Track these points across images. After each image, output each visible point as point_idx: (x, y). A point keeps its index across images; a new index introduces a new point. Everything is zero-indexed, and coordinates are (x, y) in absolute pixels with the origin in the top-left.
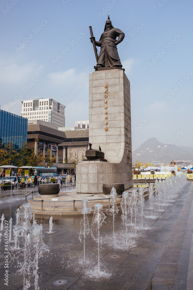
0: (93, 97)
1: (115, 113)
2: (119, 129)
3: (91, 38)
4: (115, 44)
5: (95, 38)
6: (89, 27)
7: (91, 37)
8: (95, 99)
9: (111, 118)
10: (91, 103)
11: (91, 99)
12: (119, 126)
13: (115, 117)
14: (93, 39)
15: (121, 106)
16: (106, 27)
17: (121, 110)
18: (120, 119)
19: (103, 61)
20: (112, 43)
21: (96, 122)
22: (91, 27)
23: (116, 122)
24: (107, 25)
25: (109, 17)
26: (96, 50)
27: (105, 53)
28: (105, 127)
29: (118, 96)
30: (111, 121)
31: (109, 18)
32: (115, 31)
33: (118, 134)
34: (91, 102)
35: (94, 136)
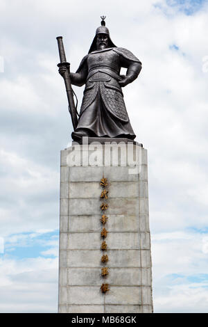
0: (71, 206)
1: (127, 250)
2: (138, 290)
3: (59, 65)
4: (119, 84)
5: (69, 64)
6: (58, 38)
7: (60, 62)
8: (75, 212)
9: (116, 262)
10: (66, 221)
11: (66, 211)
12: (139, 283)
13: (128, 260)
14: (64, 67)
15: (142, 234)
16: (98, 44)
17: (142, 243)
18: (139, 265)
19: (92, 122)
20: (113, 81)
21: (78, 269)
22: (61, 38)
23: (128, 271)
24: (101, 38)
25: (103, 19)
26: (70, 94)
28: (100, 282)
29: (134, 208)
30: (116, 270)
31: (103, 23)
32: (121, 55)
33: (136, 303)
34: (66, 218)
35: (73, 305)
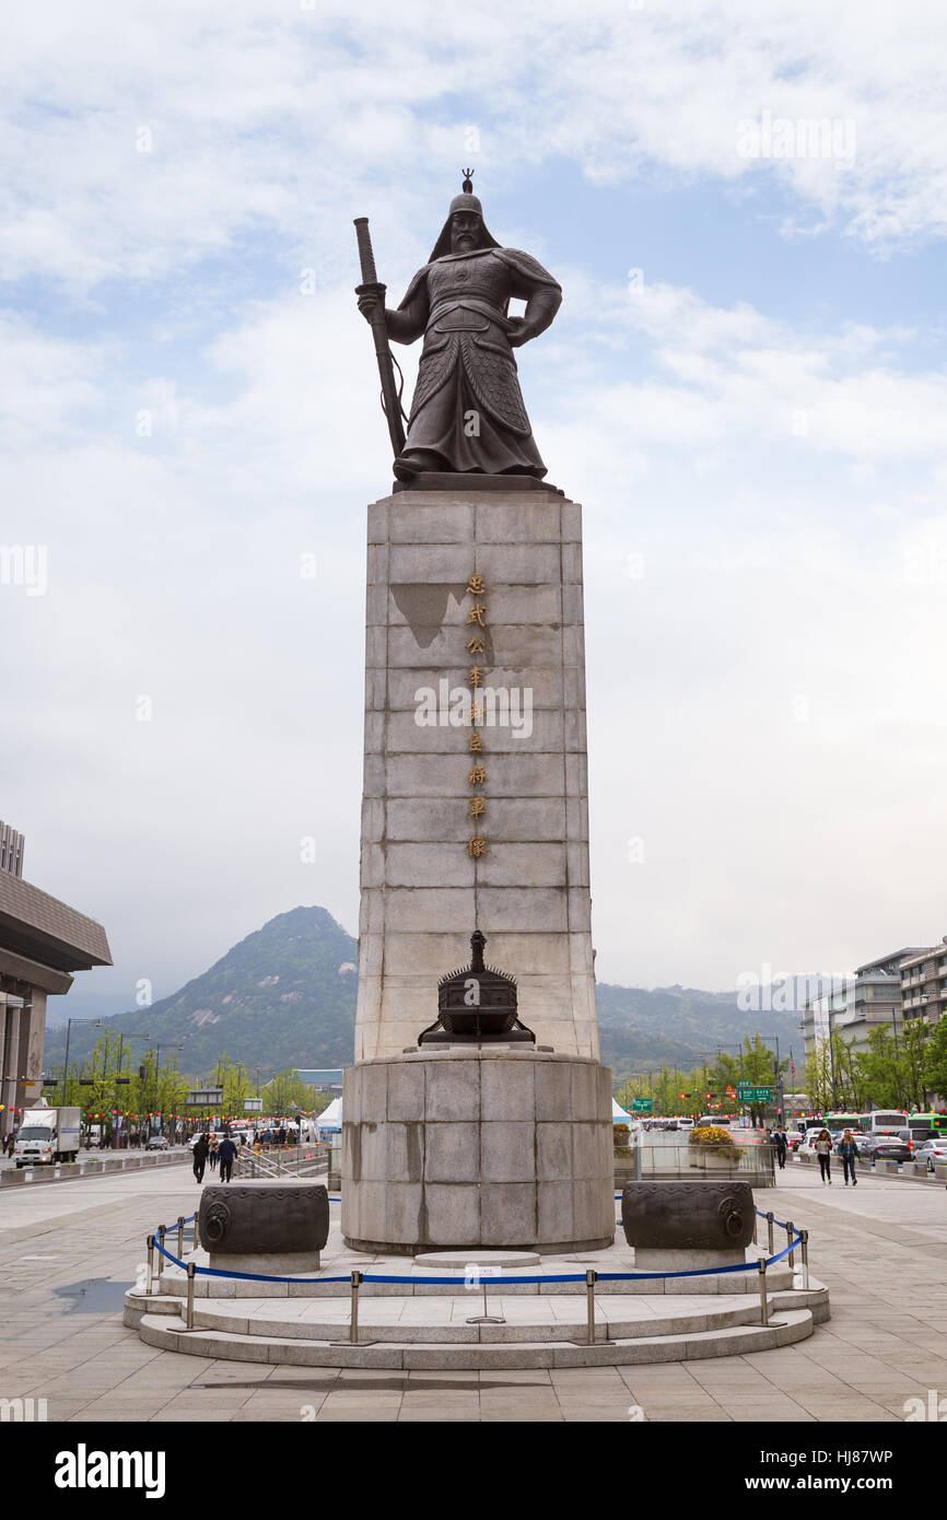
0: (393, 645)
1: (531, 754)
2: (556, 851)
3: (359, 290)
4: (508, 339)
6: (356, 223)
7: (361, 283)
8: (403, 659)
9: (505, 782)
10: (383, 682)
11: (381, 658)
12: (559, 835)
13: (533, 779)
14: (370, 295)
15: (569, 715)
16: (454, 237)
17: (567, 736)
18: (562, 791)
19: (443, 435)
20: (495, 332)
21: (411, 801)
22: (365, 221)
23: (532, 804)
24: (462, 223)
25: (468, 176)
26: (386, 362)
27: (455, 386)
28: (465, 832)
29: (551, 651)
30: (504, 801)
31: (468, 186)
32: (512, 267)
33: (554, 882)
34: (381, 674)
35: (400, 887)
